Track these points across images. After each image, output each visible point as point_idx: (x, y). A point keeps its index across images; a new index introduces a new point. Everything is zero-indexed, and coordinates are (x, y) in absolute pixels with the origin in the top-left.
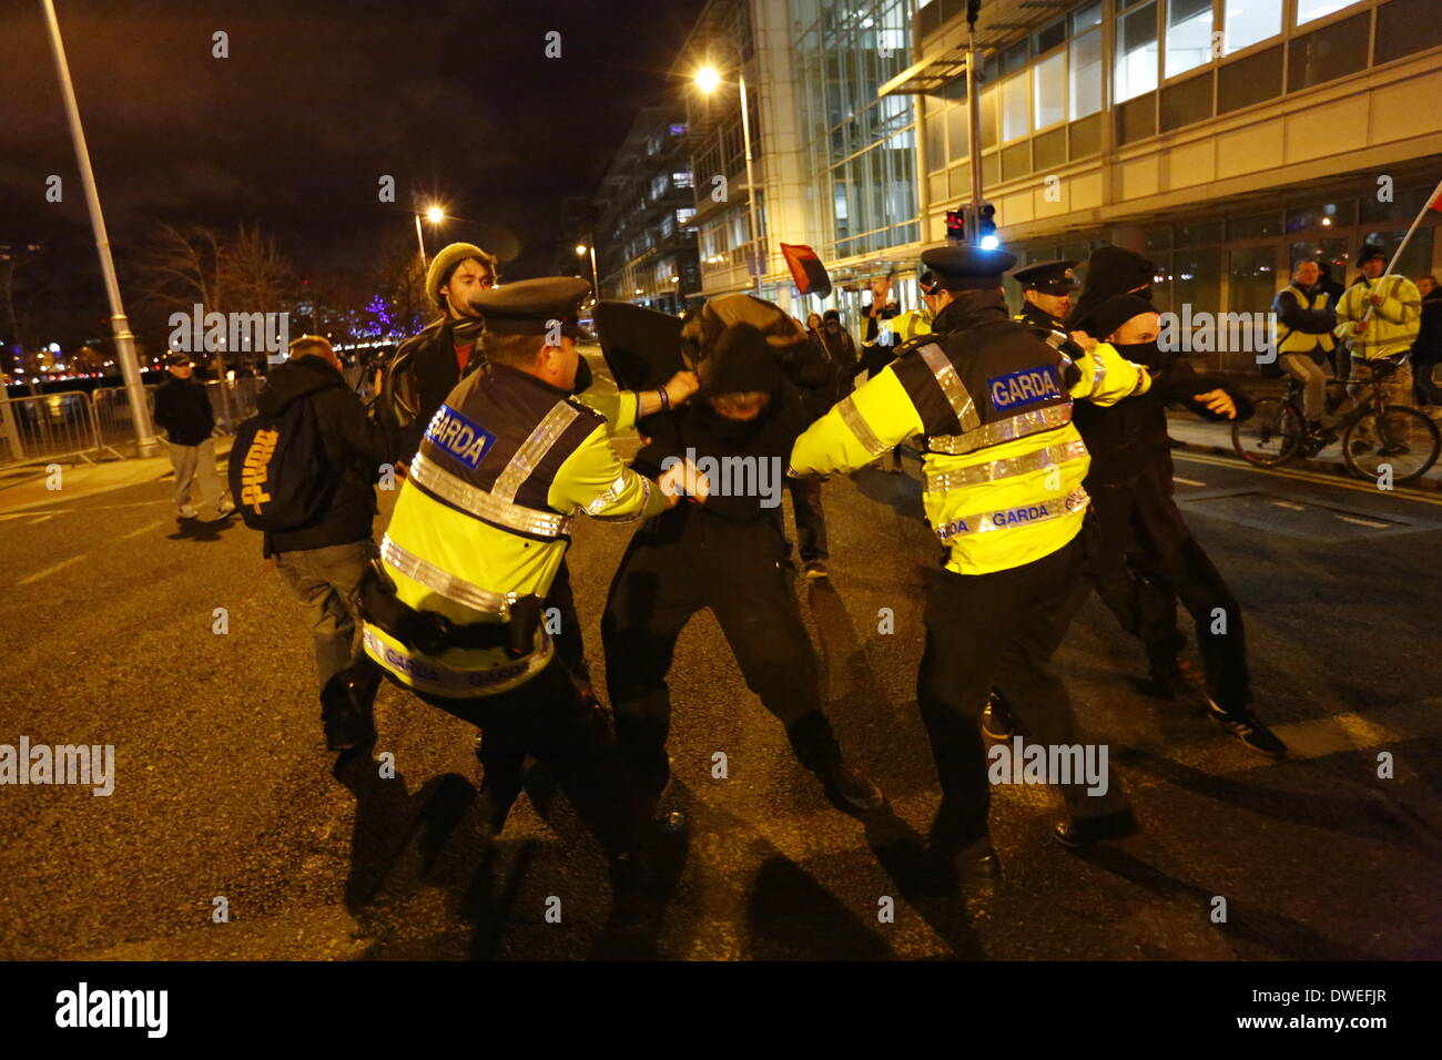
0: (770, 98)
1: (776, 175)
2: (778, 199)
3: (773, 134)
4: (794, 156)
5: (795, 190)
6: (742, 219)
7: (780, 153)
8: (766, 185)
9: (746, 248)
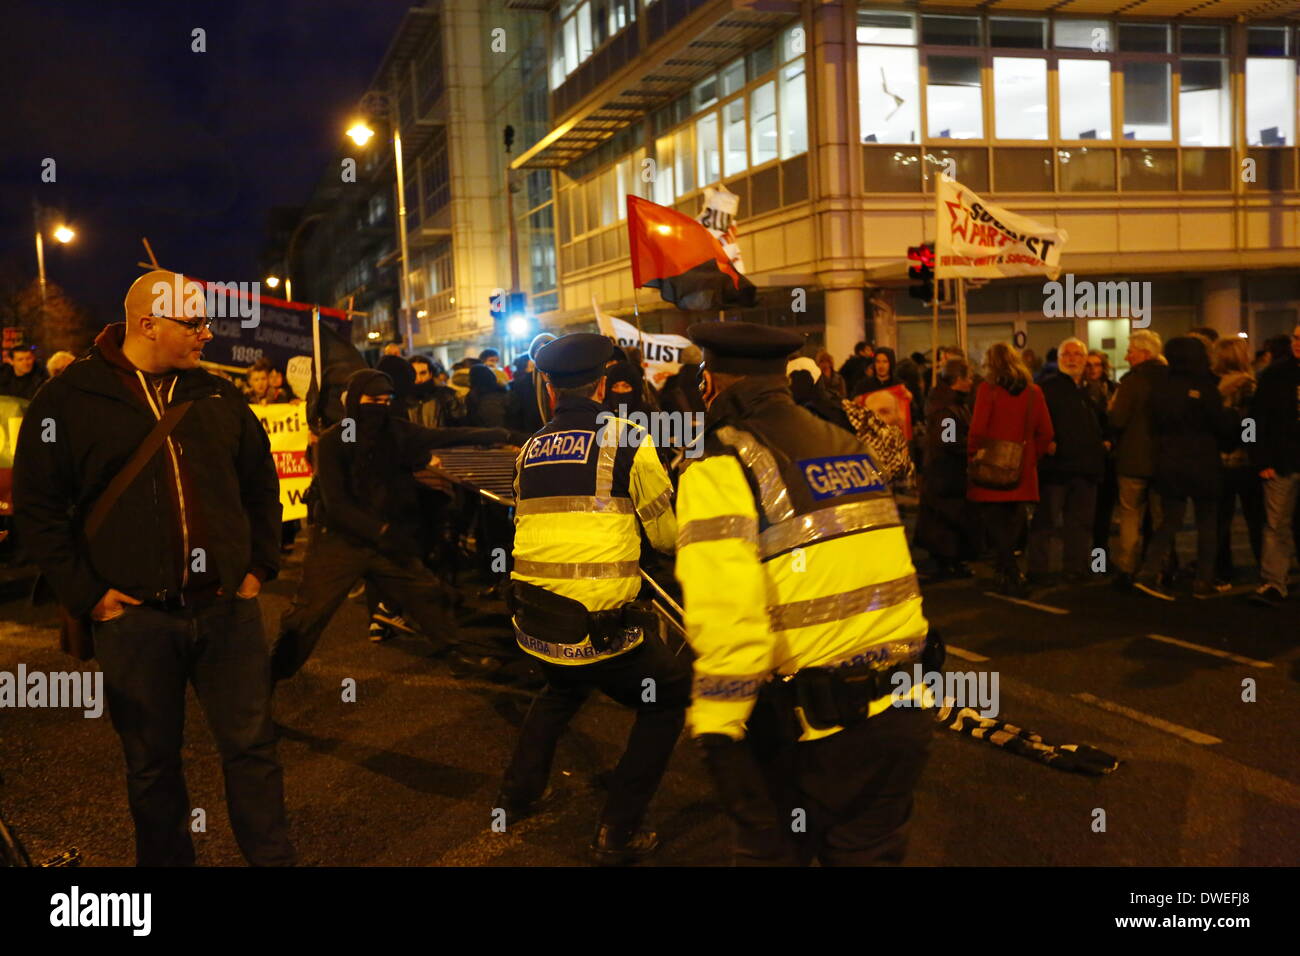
0: (460, 138)
1: (465, 221)
2: (467, 248)
3: (463, 177)
4: (486, 201)
5: (487, 239)
6: (437, 265)
7: (471, 198)
8: (454, 233)
9: (439, 298)
